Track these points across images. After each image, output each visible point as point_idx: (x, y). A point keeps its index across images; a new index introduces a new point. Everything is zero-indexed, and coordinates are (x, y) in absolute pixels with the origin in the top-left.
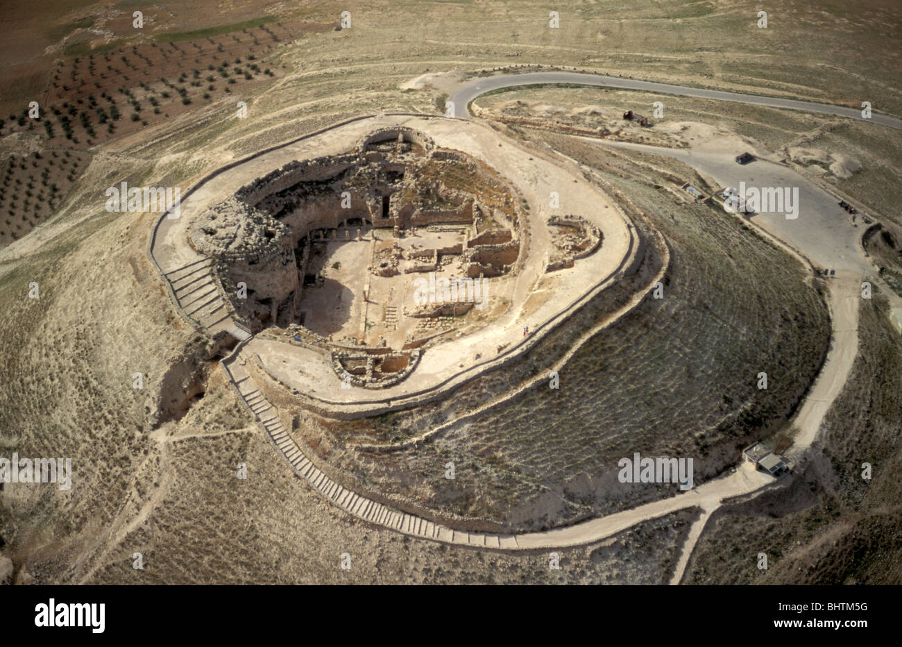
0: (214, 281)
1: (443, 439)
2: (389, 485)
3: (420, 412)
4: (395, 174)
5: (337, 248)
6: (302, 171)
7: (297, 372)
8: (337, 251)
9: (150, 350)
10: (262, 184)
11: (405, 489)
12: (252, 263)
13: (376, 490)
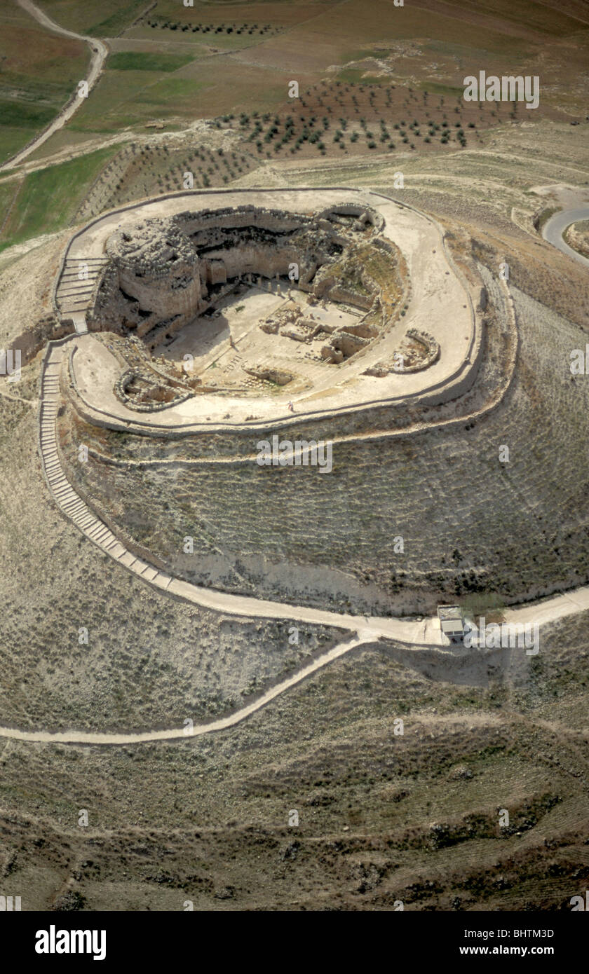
0: (97, 278)
1: (155, 472)
2: (97, 491)
4: (337, 248)
5: (255, 295)
6: (255, 216)
7: (90, 372)
8: (252, 297)
9: (21, 315)
10: (209, 215)
11: (106, 499)
12: (139, 275)
13: (85, 491)
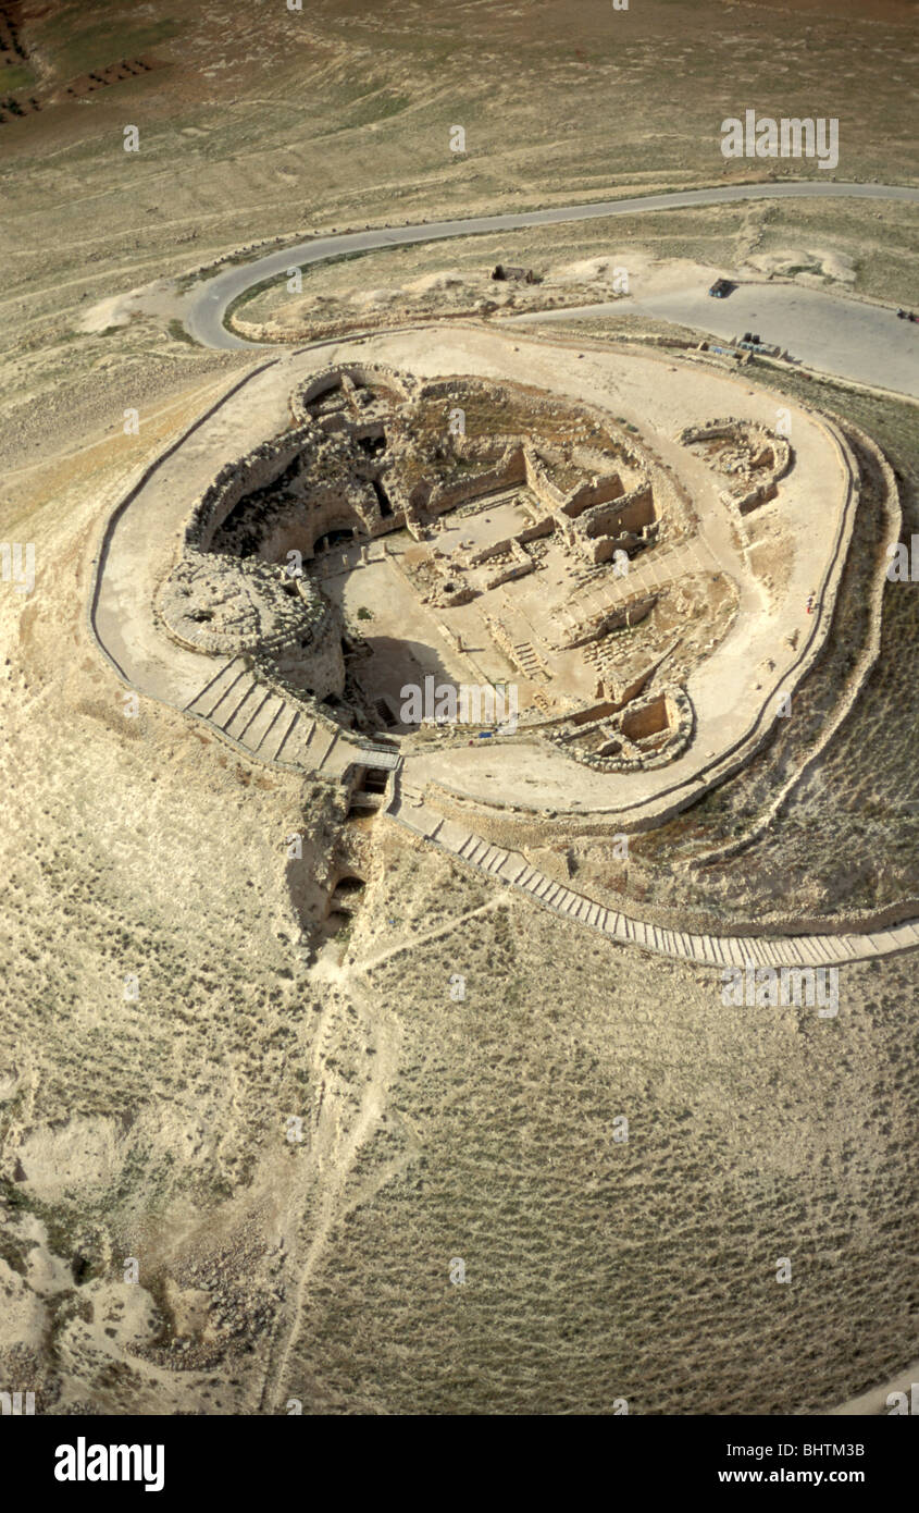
0: (273, 691)
1: (798, 805)
2: (755, 904)
3: (750, 776)
4: (372, 443)
5: (343, 588)
7: (522, 783)
8: (345, 592)
9: (234, 839)
10: (204, 517)
12: (305, 644)
13: (740, 919)
